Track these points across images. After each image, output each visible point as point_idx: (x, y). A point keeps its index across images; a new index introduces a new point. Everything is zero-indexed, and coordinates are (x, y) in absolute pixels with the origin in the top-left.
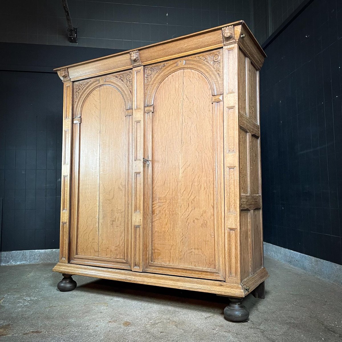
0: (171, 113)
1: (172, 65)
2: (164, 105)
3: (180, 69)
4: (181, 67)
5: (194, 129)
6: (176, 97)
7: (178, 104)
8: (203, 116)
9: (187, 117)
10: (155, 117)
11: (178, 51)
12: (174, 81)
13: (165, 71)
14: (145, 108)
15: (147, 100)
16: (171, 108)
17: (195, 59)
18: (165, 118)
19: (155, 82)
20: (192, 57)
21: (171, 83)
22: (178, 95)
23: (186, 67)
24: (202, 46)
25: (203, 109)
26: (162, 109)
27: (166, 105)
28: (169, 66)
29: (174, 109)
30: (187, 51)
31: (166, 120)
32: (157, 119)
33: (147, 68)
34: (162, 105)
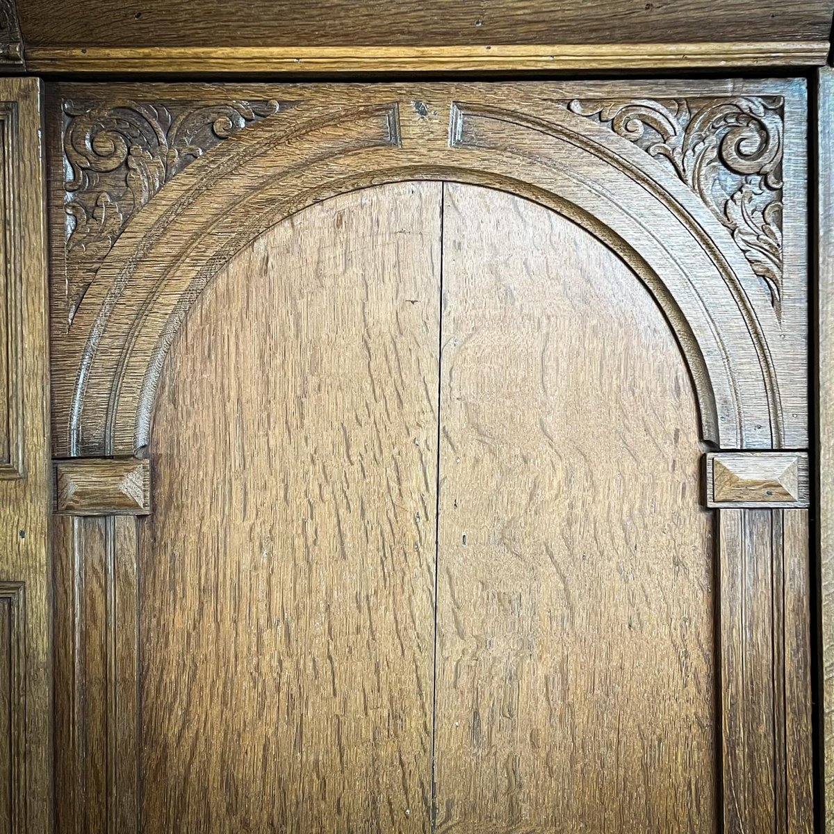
0: (327, 542)
1: (336, 120)
2: (261, 460)
3: (415, 173)
4: (425, 161)
5: (542, 698)
6: (378, 408)
7: (391, 472)
8: (621, 596)
9: (477, 590)
10: (165, 558)
11: (420, 20)
12: (355, 270)
13: (262, 162)
14: (62, 468)
15: (86, 396)
16: (327, 496)
17: (556, 116)
18: (263, 574)
19: (163, 249)
20: (527, 98)
21: (328, 282)
22: (389, 390)
23: (477, 165)
24: (646, 25)
25: (620, 542)
26: (237, 496)
27: (277, 465)
28: (312, 126)
29: (355, 505)
30: (504, 33)
31: (276, 595)
32: (190, 576)
33: (86, 101)
34: (235, 455)
